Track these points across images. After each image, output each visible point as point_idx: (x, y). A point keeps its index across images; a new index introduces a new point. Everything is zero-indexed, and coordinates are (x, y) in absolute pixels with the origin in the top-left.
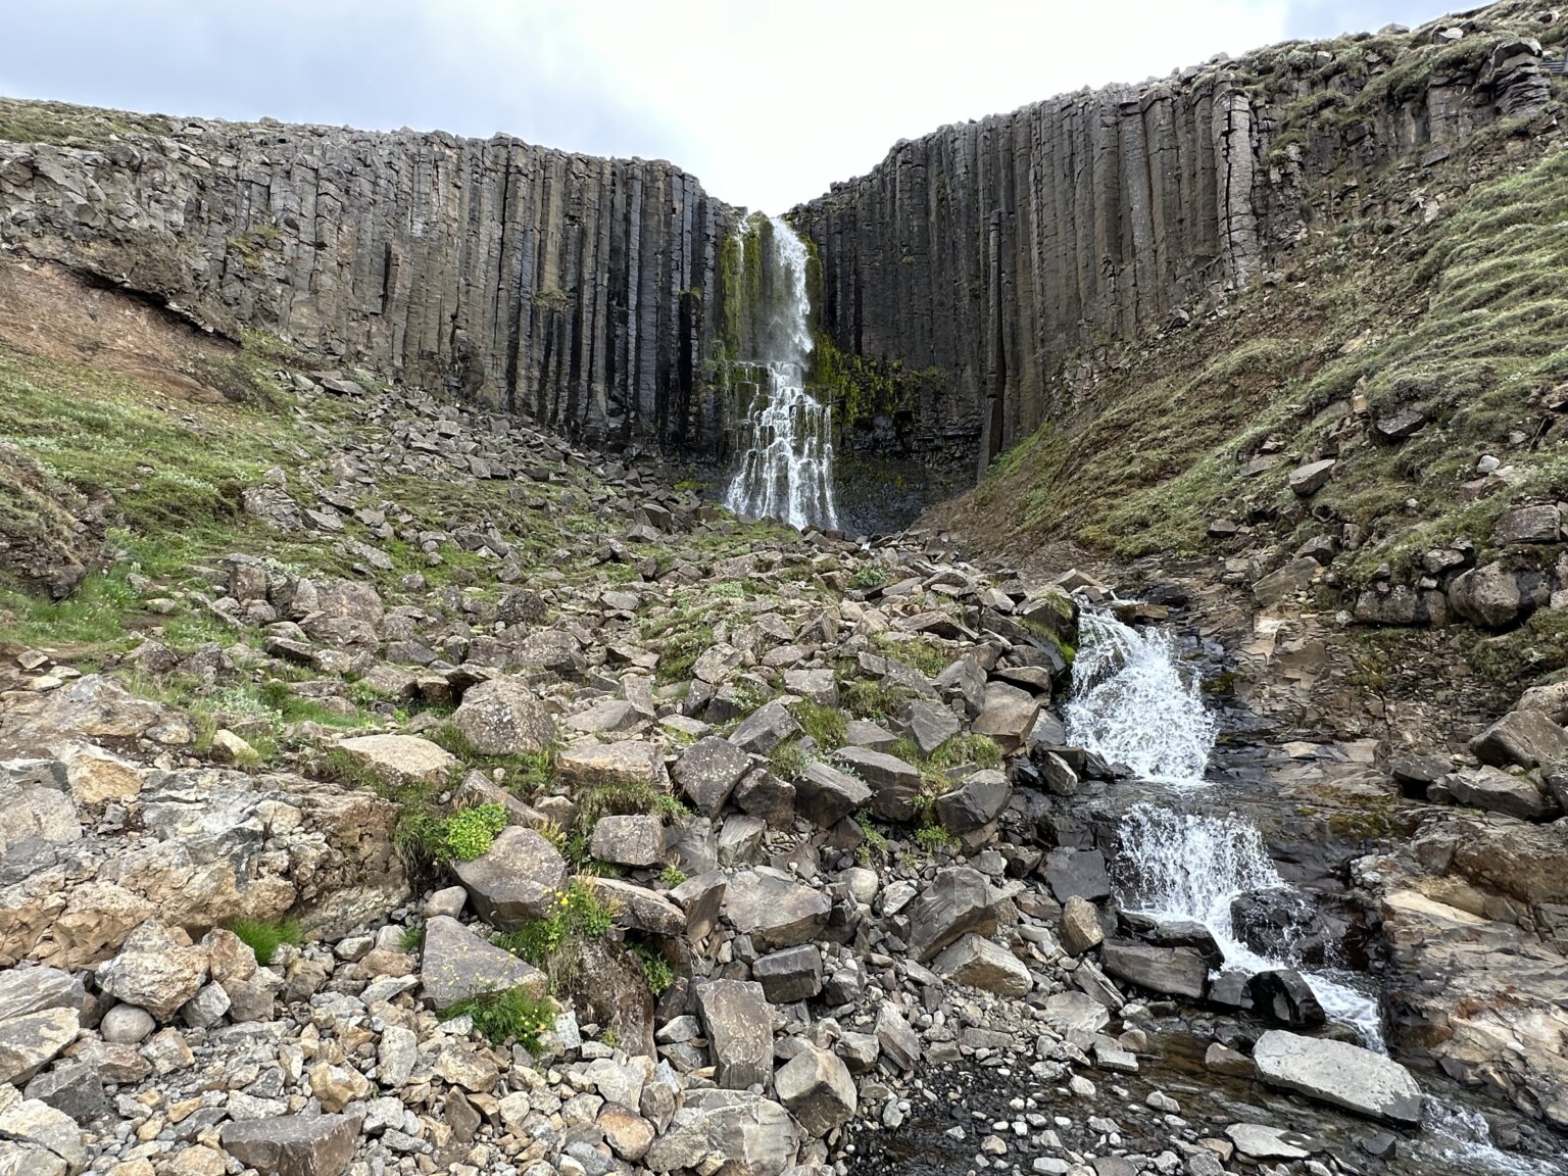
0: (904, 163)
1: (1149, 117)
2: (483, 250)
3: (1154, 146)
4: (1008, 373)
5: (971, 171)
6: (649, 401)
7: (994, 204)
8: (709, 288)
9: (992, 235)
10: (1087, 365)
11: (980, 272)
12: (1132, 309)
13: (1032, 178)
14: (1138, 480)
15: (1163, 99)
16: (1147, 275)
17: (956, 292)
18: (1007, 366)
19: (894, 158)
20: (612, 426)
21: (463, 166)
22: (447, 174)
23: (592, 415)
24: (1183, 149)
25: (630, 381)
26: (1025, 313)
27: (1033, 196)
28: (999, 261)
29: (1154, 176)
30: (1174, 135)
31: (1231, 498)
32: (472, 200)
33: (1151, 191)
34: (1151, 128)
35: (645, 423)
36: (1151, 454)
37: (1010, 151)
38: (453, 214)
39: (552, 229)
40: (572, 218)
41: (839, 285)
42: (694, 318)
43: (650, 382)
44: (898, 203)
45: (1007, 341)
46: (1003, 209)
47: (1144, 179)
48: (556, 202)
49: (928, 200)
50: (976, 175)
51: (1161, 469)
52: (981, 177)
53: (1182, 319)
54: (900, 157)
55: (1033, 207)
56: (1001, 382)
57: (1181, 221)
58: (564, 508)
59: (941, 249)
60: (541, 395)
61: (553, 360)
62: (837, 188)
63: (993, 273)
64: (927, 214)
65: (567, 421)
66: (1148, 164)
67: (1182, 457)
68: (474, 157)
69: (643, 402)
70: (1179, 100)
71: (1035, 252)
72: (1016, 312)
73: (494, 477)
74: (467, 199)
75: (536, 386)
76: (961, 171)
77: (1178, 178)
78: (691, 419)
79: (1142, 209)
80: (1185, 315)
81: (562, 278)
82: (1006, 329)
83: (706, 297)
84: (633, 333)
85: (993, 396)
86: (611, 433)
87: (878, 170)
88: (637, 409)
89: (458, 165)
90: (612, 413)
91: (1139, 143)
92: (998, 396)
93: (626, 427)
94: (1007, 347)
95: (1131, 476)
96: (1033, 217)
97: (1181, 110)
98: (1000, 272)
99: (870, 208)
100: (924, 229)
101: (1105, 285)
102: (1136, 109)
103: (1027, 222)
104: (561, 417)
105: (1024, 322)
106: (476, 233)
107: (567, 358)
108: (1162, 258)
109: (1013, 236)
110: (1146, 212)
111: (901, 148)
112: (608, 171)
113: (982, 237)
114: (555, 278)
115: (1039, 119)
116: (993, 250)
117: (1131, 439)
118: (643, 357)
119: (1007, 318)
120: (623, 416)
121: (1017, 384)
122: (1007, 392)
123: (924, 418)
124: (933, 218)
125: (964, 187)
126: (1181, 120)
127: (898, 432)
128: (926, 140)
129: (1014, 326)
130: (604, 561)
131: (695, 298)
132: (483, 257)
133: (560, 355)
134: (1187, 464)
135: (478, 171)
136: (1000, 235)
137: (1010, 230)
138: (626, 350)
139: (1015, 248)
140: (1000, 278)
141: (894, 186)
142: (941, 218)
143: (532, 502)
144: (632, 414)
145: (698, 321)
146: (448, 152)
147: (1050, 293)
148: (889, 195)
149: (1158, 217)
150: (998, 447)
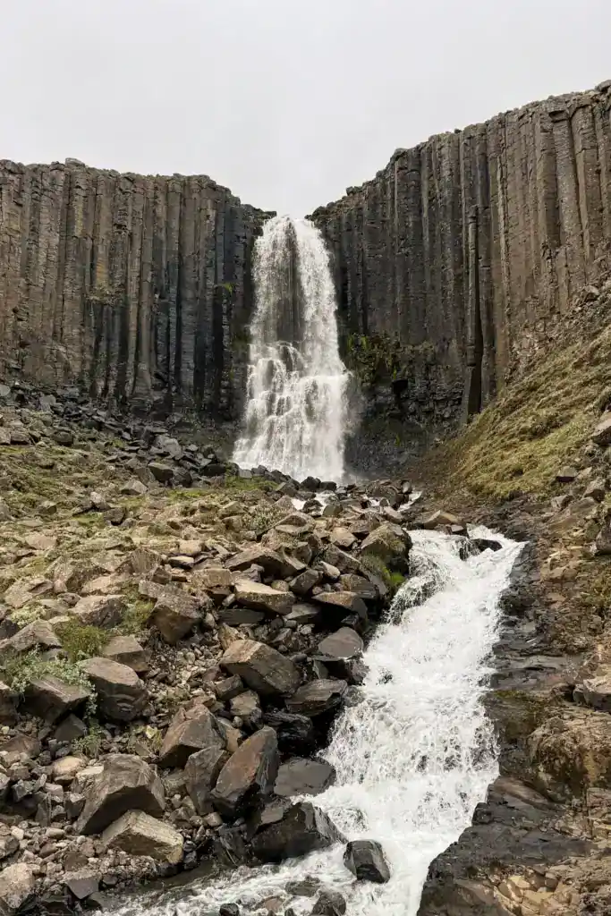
0: (400, 169)
1: (574, 123)
2: (43, 255)
3: (579, 147)
4: (485, 345)
5: (455, 174)
6: (188, 378)
7: (473, 202)
8: (240, 282)
9: (470, 226)
10: (530, 336)
11: (461, 261)
12: (566, 287)
13: (499, 177)
14: (528, 435)
15: (584, 107)
16: (577, 256)
17: (444, 277)
18: (483, 341)
19: (393, 165)
20: (156, 398)
21: (25, 188)
22: (9, 195)
23: (138, 389)
24: (601, 149)
25: (172, 361)
26: (498, 293)
27: (500, 192)
28: (476, 249)
29: (579, 173)
30: (594, 137)
31: (578, 448)
32: (33, 214)
33: (577, 184)
34: (575, 130)
35: (186, 397)
36: (543, 412)
37: (484, 155)
38: (15, 227)
39: (102, 236)
40: (119, 226)
41: (349, 275)
42: (225, 307)
43: (189, 360)
44: (396, 202)
45: (483, 316)
46: (479, 204)
47: (571, 176)
48: (105, 212)
49: (421, 201)
50: (459, 176)
51: (548, 424)
52: (462, 179)
53: (592, 294)
54: (397, 164)
55: (501, 201)
56: (478, 353)
57: (601, 210)
58: (73, 467)
59: (432, 241)
60: (92, 375)
61: (103, 344)
62: (352, 192)
63: (472, 260)
64: (421, 211)
65: (116, 395)
66: (574, 163)
67: (565, 414)
68: (34, 179)
69: (184, 378)
70: (597, 107)
71: (503, 240)
72: (491, 293)
73: (13, 443)
74: (28, 215)
75: (88, 367)
76: (446, 173)
77: (599, 172)
78: (223, 391)
79: (570, 200)
80: (595, 291)
81: (111, 276)
82: (483, 308)
83: (238, 289)
84: (173, 320)
85: (471, 365)
86: (155, 405)
87: (380, 175)
88: (179, 384)
89: (20, 187)
90: (156, 388)
91: (566, 145)
92: (476, 365)
93: (168, 400)
94: (484, 322)
95: (524, 431)
96: (501, 210)
97: (598, 115)
98: (477, 258)
99: (373, 207)
100: (418, 224)
101: (546, 267)
102: (563, 116)
103: (496, 214)
104: (111, 390)
105: (497, 300)
106: (36, 242)
107: (116, 344)
108: (587, 243)
109: (488, 227)
110: (573, 204)
111: (400, 156)
112: (151, 186)
113: (464, 229)
114: (105, 276)
115: (504, 126)
116: (471, 239)
117: (536, 399)
118: (183, 341)
119: (483, 297)
120: (165, 391)
121: (493, 353)
122: (484, 361)
123: (418, 388)
124: (425, 215)
125: (448, 187)
126: (599, 124)
127: (398, 397)
128: (418, 149)
129: (490, 305)
130: (87, 511)
131: (227, 290)
132: (42, 260)
133: (109, 340)
134: (567, 420)
135: (38, 192)
136: (477, 226)
137: (484, 222)
138: (168, 336)
139: (489, 237)
140: (477, 264)
141: (393, 189)
142: (431, 214)
143: (44, 463)
144: (174, 388)
145: (230, 309)
146: (11, 177)
147: (514, 275)
148: (389, 196)
149: (583, 206)
150: (475, 407)
